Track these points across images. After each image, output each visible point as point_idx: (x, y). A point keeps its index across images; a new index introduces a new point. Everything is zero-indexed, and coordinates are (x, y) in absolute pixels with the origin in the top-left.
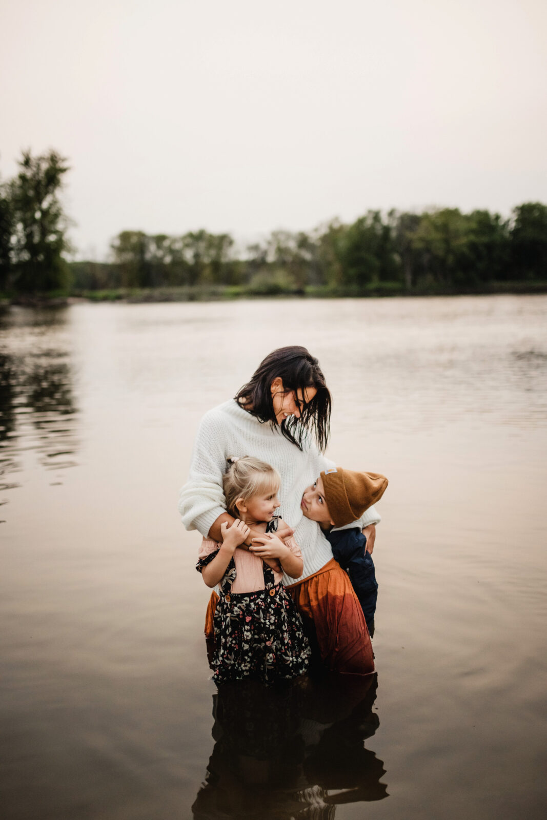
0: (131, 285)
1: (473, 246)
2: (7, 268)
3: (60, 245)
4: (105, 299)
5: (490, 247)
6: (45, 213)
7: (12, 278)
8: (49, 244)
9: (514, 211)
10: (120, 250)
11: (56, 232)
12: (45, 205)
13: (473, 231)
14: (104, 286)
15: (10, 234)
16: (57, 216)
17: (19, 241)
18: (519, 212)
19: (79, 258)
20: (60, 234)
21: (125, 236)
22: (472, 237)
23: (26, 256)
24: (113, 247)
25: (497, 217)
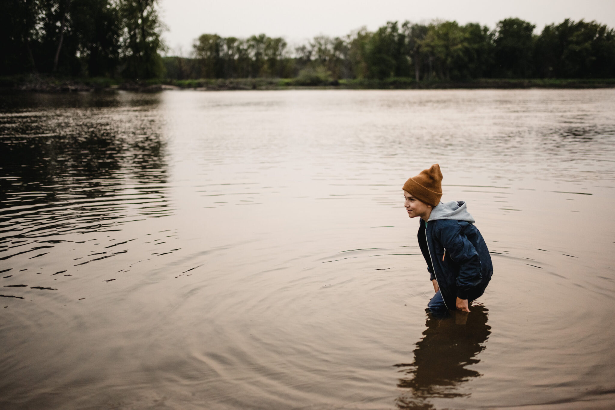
0: (208, 76)
1: (466, 51)
2: (116, 61)
3: (156, 44)
4: (189, 87)
5: (479, 52)
6: (145, 20)
7: (120, 69)
8: (149, 43)
9: (497, 25)
10: (200, 49)
11: (154, 34)
12: (145, 14)
13: (466, 39)
14: (188, 77)
15: (119, 36)
16: (154, 22)
17: (125, 41)
18: (501, 25)
19: (170, 54)
20: (157, 36)
21: (204, 38)
22: (466, 44)
23: (129, 52)
24: (195, 46)
25: (486, 29)
